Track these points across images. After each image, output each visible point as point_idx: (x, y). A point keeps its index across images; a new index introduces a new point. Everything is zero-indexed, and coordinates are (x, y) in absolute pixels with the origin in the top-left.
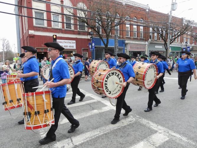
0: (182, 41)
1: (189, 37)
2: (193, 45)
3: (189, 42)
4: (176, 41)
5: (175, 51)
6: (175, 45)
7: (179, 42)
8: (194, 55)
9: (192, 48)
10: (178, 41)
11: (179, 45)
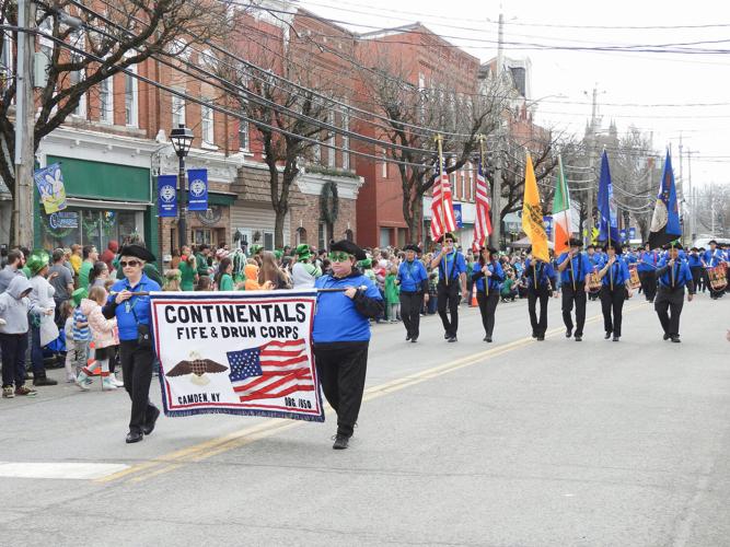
0: (153, 118)
1: (209, 92)
2: (239, 158)
3: (211, 138)
4: (110, 115)
5: (100, 204)
6: (103, 148)
7: (134, 123)
8: (256, 237)
9: (238, 184)
10: (121, 116)
11: (131, 153)
